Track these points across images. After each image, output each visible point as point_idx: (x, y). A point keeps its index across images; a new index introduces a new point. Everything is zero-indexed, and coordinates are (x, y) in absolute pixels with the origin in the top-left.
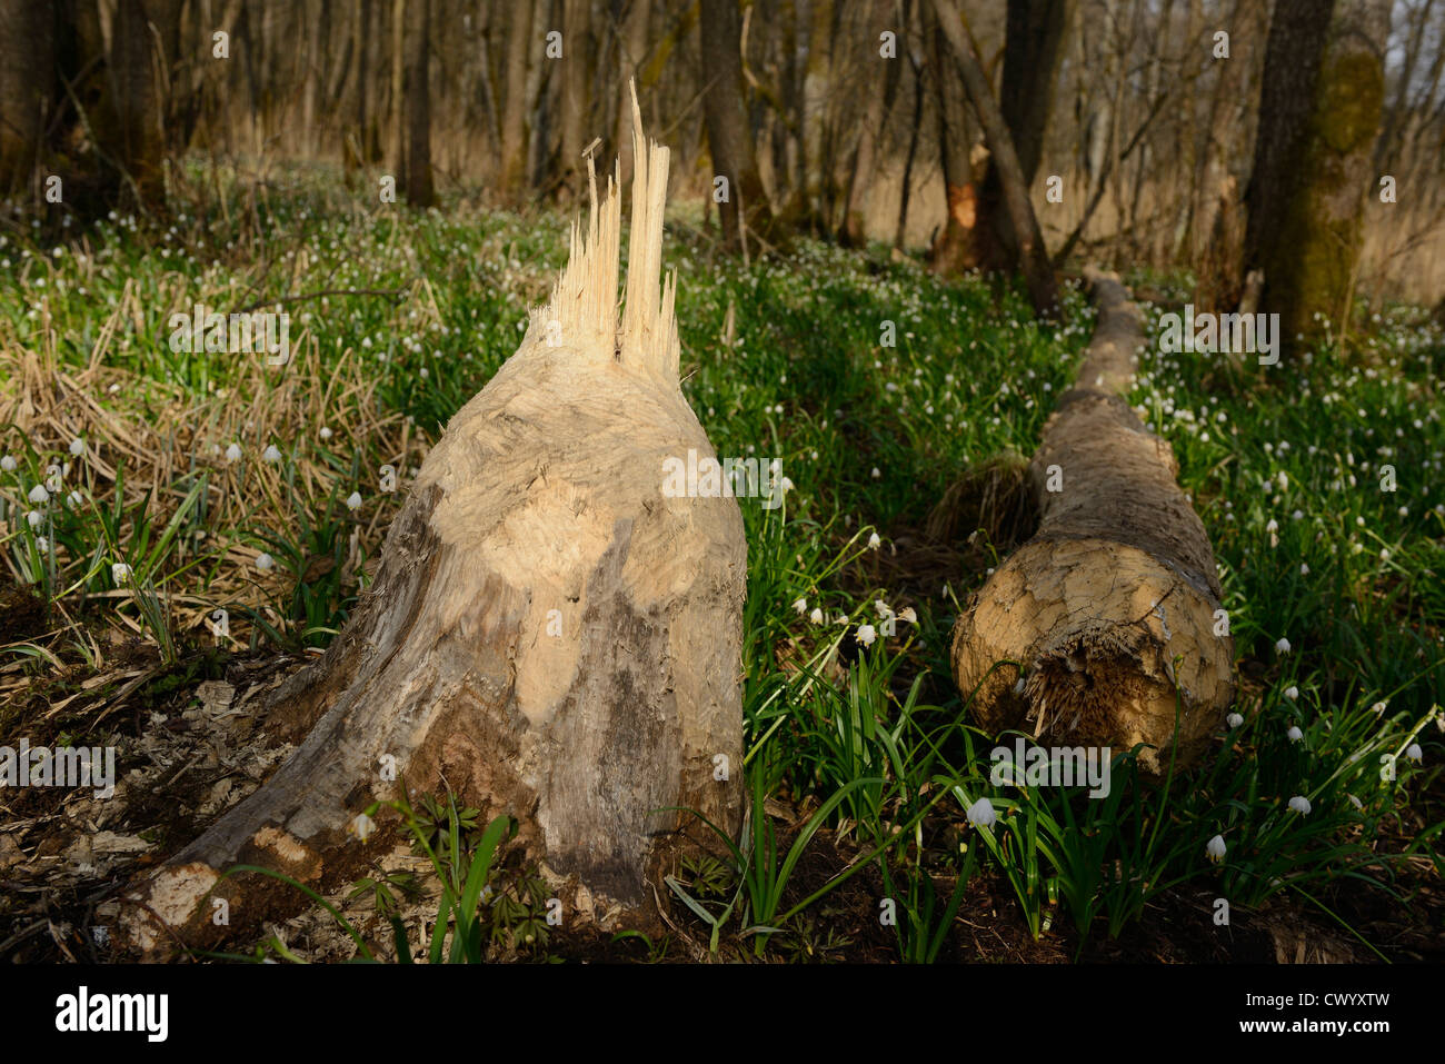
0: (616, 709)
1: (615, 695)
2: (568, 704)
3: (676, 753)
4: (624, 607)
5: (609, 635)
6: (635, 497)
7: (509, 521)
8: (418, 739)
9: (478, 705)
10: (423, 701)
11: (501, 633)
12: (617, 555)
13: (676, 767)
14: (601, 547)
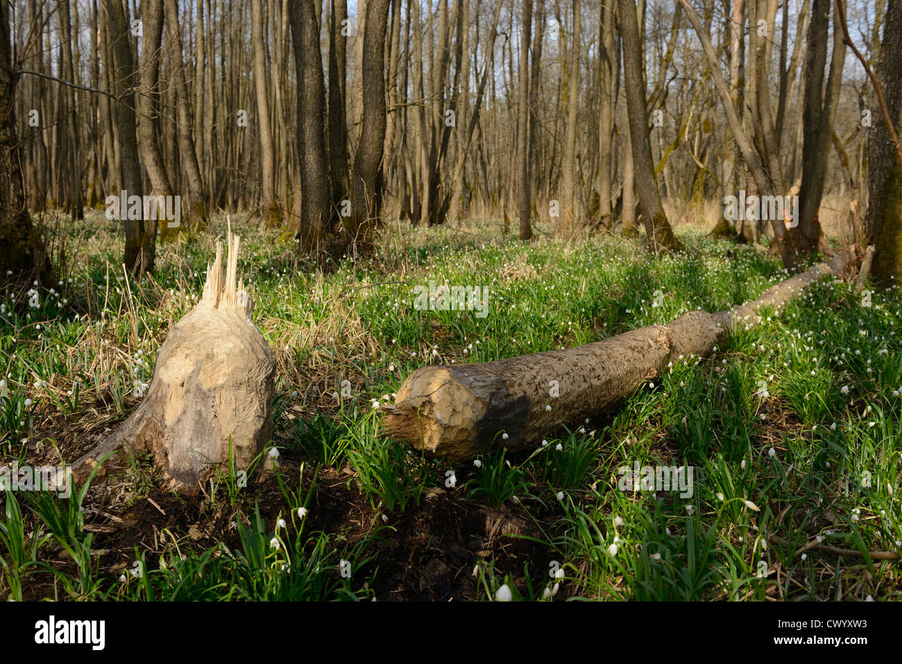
0: (197, 422)
1: (196, 418)
2: (179, 420)
3: (219, 438)
4: (199, 389)
5: (194, 398)
6: (204, 352)
7: (168, 362)
8: (138, 432)
9: (156, 421)
10: (140, 420)
11: (161, 398)
12: (197, 372)
13: (219, 443)
14: (191, 369)
